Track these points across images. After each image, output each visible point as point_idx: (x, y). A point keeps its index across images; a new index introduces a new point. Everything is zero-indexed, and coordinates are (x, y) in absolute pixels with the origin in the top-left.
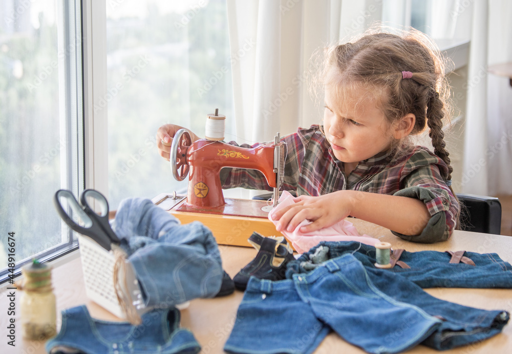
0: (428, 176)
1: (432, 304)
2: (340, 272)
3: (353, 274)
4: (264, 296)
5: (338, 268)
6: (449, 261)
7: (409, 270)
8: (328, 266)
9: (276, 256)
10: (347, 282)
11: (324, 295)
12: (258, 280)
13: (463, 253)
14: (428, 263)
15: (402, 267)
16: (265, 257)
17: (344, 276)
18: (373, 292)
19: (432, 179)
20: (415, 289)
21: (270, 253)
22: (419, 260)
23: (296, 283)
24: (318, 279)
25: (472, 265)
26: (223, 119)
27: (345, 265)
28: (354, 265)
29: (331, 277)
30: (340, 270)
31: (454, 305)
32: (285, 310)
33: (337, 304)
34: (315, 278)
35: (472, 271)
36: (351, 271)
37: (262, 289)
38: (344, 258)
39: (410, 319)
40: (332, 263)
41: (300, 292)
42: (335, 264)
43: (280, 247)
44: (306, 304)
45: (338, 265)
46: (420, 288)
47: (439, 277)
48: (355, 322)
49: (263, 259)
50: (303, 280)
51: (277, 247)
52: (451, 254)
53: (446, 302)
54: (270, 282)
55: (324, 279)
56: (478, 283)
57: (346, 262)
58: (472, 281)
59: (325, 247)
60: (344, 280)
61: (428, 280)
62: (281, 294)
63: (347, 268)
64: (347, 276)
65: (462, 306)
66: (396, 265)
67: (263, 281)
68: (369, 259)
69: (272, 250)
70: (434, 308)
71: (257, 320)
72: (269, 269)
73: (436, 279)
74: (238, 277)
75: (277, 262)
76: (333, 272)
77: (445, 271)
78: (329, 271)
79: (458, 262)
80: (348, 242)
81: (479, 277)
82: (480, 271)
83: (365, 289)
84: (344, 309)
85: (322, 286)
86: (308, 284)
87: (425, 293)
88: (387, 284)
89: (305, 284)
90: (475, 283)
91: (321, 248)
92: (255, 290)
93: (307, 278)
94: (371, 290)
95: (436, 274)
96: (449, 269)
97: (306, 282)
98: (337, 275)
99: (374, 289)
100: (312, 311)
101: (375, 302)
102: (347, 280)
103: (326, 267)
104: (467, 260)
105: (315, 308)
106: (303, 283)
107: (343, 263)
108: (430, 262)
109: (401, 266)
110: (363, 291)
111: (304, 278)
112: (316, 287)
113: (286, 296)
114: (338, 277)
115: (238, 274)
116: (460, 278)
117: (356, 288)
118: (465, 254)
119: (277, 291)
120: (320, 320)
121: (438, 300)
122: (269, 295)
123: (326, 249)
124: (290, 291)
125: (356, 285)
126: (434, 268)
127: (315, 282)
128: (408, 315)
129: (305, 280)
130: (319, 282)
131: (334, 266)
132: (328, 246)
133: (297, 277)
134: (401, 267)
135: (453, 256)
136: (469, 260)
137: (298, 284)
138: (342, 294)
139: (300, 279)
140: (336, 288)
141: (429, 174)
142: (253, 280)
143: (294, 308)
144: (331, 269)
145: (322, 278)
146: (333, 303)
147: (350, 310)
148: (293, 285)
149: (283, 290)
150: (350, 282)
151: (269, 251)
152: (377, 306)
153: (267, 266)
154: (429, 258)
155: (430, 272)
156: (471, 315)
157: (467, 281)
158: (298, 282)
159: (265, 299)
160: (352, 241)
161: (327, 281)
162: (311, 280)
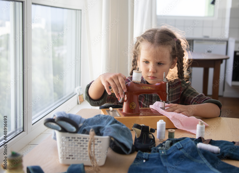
2: (183, 149)
4: (144, 161)
5: (182, 147)
8: (177, 146)
12: (142, 152)
16: (145, 135)
17: (185, 151)
21: (147, 133)
24: (172, 153)
27: (186, 144)
28: (190, 144)
29: (178, 152)
30: (183, 148)
36: (189, 148)
37: (143, 157)
40: (179, 144)
41: (162, 160)
42: (180, 145)
44: (165, 167)
50: (164, 153)
54: (148, 154)
57: (186, 142)
60: (184, 153)
62: (153, 160)
63: (186, 147)
67: (145, 153)
76: (180, 149)
78: (177, 149)
85: (174, 157)
86: (167, 155)
89: (165, 155)
94: (200, 157)
103: (176, 146)
107: (184, 144)
112: (170, 157)
113: (155, 161)
114: (182, 152)
119: (151, 158)
122: (147, 160)
124: (157, 158)
125: (192, 156)
127: (170, 154)
129: (165, 153)
133: (161, 152)
142: (140, 152)
144: (178, 148)
145: (174, 153)
148: (159, 155)
149: (154, 158)
158: (162, 154)
161: (176, 154)
162: (169, 153)
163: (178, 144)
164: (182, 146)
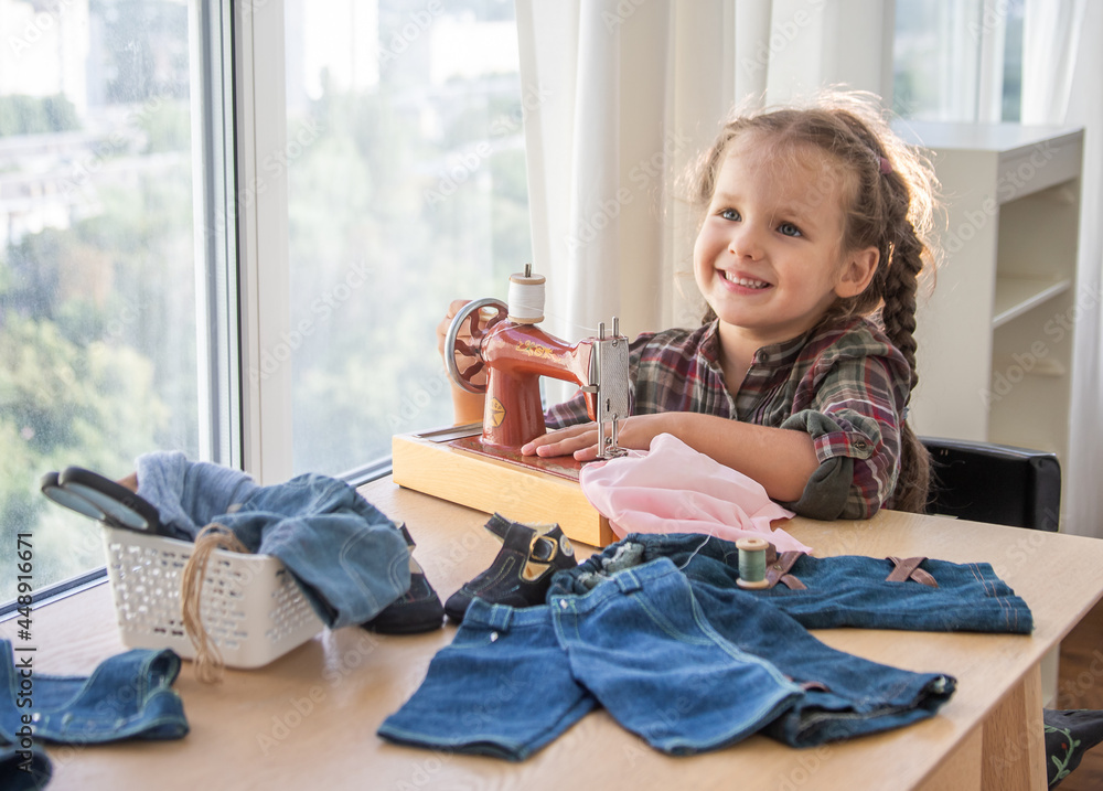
0: (854, 383)
1: (818, 659)
2: (640, 594)
3: (666, 597)
4: (494, 636)
5: (637, 584)
6: (887, 576)
7: (803, 592)
8: (620, 581)
9: (532, 560)
10: (653, 613)
11: (602, 638)
12: (487, 605)
13: (918, 562)
14: (842, 580)
15: (790, 587)
16: (511, 561)
17: (647, 600)
18: (701, 634)
19: (859, 387)
20: (791, 628)
21: (522, 554)
22: (828, 574)
23: (554, 612)
24: (599, 604)
25: (931, 585)
26: (541, 282)
27: (654, 579)
28: (669, 581)
29: (623, 601)
30: (640, 589)
31: (858, 661)
32: (517, 663)
33: (625, 654)
34: (593, 603)
35: (925, 596)
36: (662, 592)
37: (491, 622)
38: (654, 566)
39: (749, 687)
40: (628, 576)
41: (558, 630)
42: (633, 578)
43: (539, 543)
44: (562, 652)
45: (639, 579)
46: (803, 629)
47: (852, 608)
48: (643, 689)
49: (507, 566)
50: (569, 607)
51: (533, 541)
52: (895, 562)
53: (845, 656)
54: (510, 609)
55: (610, 605)
56: (926, 622)
57: (656, 573)
58: (915, 617)
59: (635, 545)
60: (645, 608)
61: (826, 613)
62: (527, 631)
63: (656, 587)
64: (653, 602)
65: (873, 664)
66: (780, 582)
67: (496, 606)
68: (726, 570)
69: (523, 548)
70: (818, 668)
71: (465, 679)
72: (514, 585)
73: (844, 611)
74: (456, 598)
75: (533, 572)
76: (628, 592)
77: (869, 596)
78: (620, 591)
79: (905, 578)
80: (686, 535)
81: (931, 610)
82: (939, 598)
83: (686, 626)
84: (631, 664)
85: (602, 620)
86: (578, 615)
87: (810, 638)
88: (738, 618)
89: (572, 615)
90: (921, 621)
91: (628, 545)
92: (480, 623)
93: (579, 602)
94: (699, 629)
95: (846, 602)
96: (880, 592)
97: (576, 612)
98: (634, 597)
99: (706, 627)
100: (568, 666)
101: (701, 653)
102: (653, 609)
103: (616, 582)
104: (922, 576)
105: (574, 661)
106: (569, 611)
107: (649, 577)
108: (848, 578)
109: (788, 583)
110: (682, 631)
111: (572, 602)
112: (591, 621)
113: (535, 637)
114: (636, 603)
115: (457, 593)
116: (893, 610)
117: (669, 625)
118: (924, 564)
119: (520, 627)
120: (579, 683)
121: (833, 650)
122: (504, 633)
123: (638, 548)
124: (542, 626)
125: (670, 619)
126: (848, 590)
127: (593, 610)
128: (749, 678)
129: (573, 607)
130: (599, 611)
131: (631, 582)
132: (643, 544)
133: (559, 601)
134: (787, 587)
135: (898, 566)
136: (927, 575)
137: (557, 615)
138: (639, 635)
139: (563, 603)
140: (627, 623)
141: (858, 379)
142: (477, 606)
143: (536, 659)
144: (624, 588)
145: (606, 604)
146: (616, 653)
147: (644, 665)
148: (549, 616)
149: (530, 626)
150: (658, 613)
151: (520, 550)
152: (700, 660)
153: (513, 580)
154: (849, 569)
155: (836, 598)
156: (882, 681)
157: (904, 616)
158: (560, 610)
159: (496, 641)
160: (695, 534)
161: (613, 609)
162: (586, 608)
163: (625, 576)
164: (641, 582)
